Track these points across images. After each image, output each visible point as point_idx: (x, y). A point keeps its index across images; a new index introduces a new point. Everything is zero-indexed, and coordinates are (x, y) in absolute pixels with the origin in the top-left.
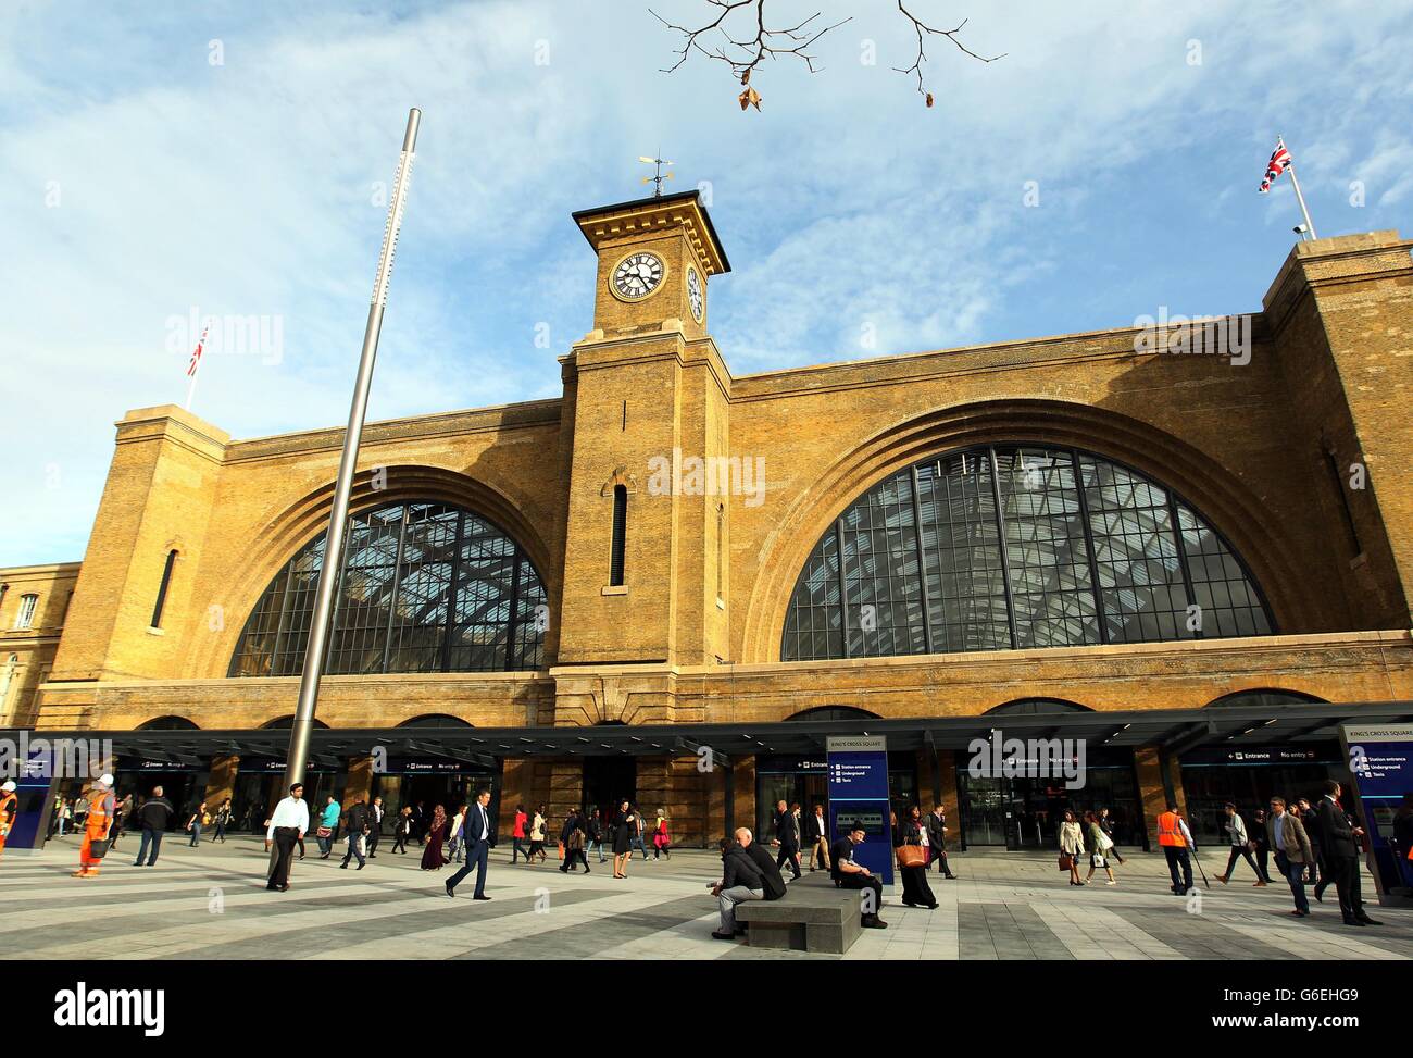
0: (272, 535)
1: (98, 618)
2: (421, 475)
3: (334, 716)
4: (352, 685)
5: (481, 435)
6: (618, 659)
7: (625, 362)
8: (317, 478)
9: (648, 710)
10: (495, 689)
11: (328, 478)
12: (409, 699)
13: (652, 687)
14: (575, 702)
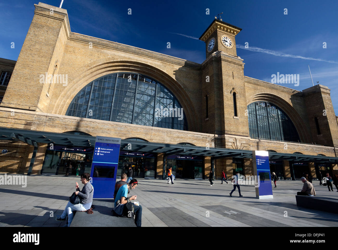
0: (91, 71)
1: (31, 84)
2: (149, 68)
3: (153, 140)
4: (159, 130)
5: (171, 64)
6: (238, 135)
7: (232, 62)
8: (113, 57)
9: (246, 148)
10: (203, 137)
11: (117, 59)
12: (178, 137)
13: (246, 142)
14: (230, 144)
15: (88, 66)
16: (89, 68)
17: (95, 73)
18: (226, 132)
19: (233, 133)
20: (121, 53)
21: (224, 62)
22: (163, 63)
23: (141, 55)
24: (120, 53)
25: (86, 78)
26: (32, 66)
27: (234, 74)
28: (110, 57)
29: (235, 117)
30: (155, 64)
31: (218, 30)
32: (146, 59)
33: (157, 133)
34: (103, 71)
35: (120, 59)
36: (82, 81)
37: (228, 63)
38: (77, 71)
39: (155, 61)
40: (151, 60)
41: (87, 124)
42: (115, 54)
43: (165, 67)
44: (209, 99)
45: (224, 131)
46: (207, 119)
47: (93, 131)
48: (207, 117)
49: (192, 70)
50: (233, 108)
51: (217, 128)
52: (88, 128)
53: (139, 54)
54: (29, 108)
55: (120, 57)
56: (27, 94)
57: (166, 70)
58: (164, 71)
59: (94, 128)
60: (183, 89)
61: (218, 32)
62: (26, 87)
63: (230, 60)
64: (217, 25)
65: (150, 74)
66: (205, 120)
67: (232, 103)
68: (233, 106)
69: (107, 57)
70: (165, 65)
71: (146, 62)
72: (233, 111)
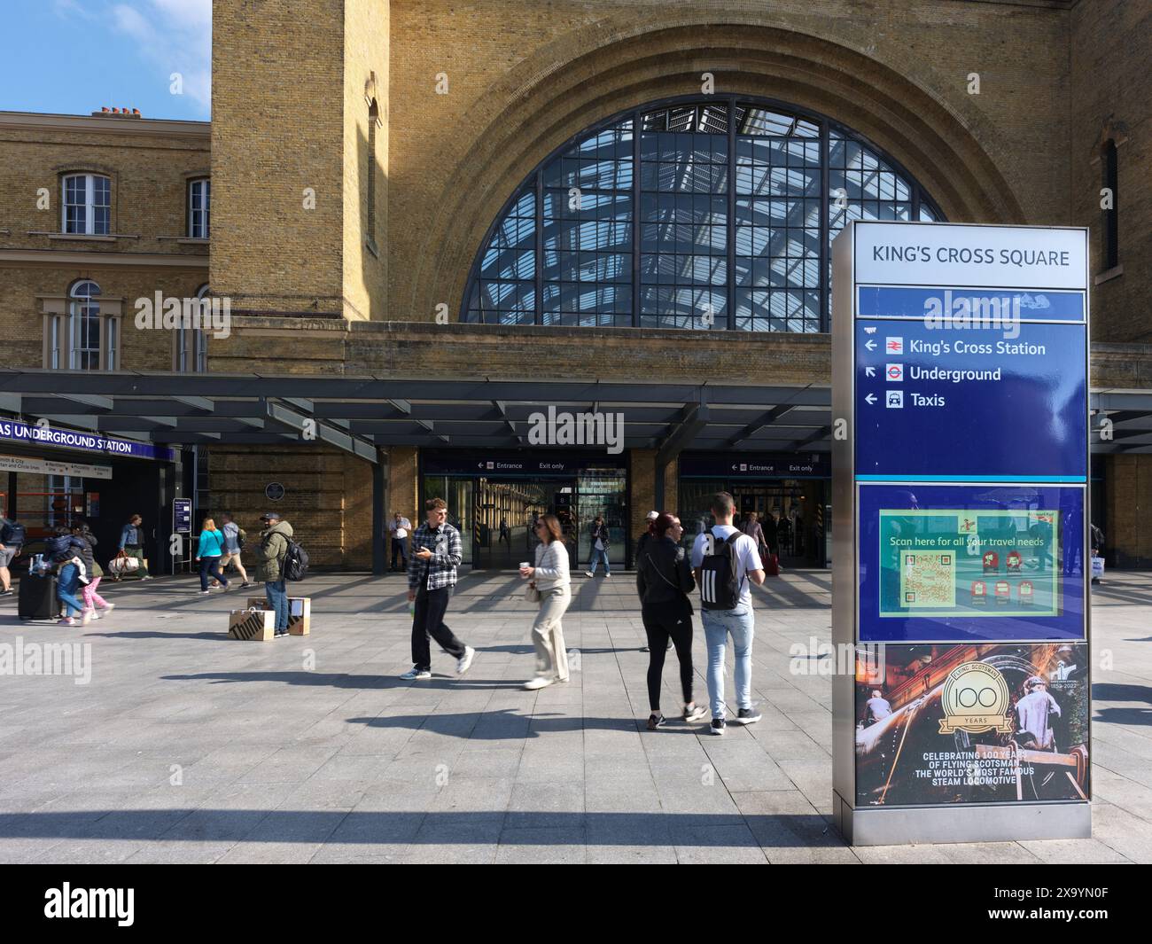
15: (506, 89)
16: (510, 99)
17: (540, 128)
25: (509, 158)
26: (277, 107)
34: (572, 108)
36: (494, 175)
38: (463, 124)
54: (315, 305)
56: (289, 247)
60: (969, 136)
62: (278, 212)
65: (789, 85)
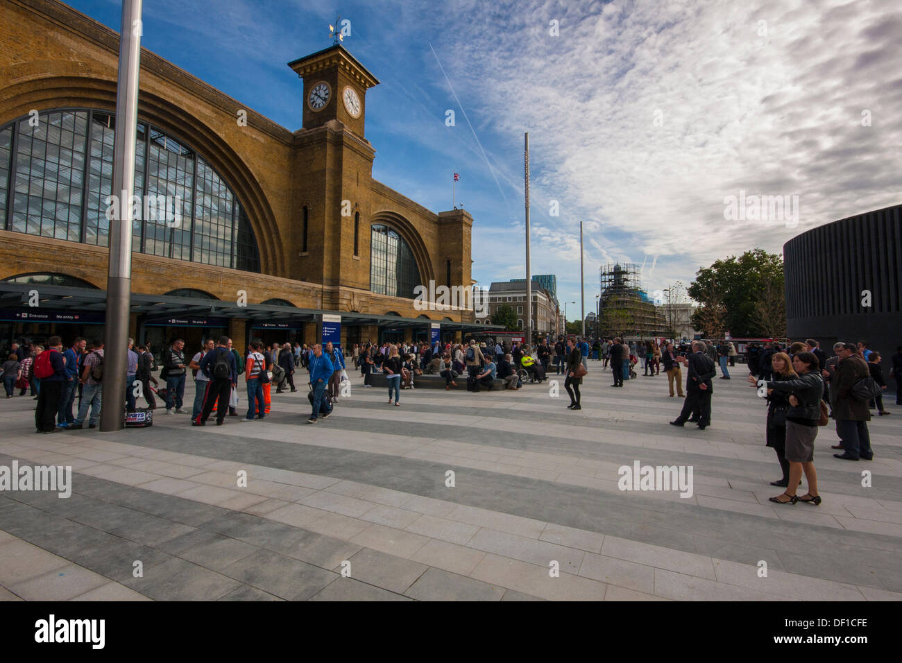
18: (341, 282)
19: (351, 285)
20: (108, 56)
21: (347, 149)
22: (216, 113)
23: (164, 78)
24: (107, 58)
27: (359, 177)
28: (77, 60)
29: (355, 257)
30: (200, 113)
31: (339, 69)
32: (177, 92)
33: (229, 281)
35: (107, 75)
37: (353, 153)
39: (200, 104)
40: (190, 99)
41: (77, 258)
42: (92, 57)
43: (222, 124)
44: (310, 216)
45: (339, 280)
46: (305, 254)
47: (96, 272)
48: (305, 250)
49: (276, 143)
50: (353, 242)
51: (326, 273)
52: (81, 266)
53: (158, 74)
55: (107, 68)
57: (224, 132)
58: (219, 134)
59: (96, 268)
61: (340, 77)
63: (355, 146)
64: (339, 58)
66: (300, 255)
67: (352, 232)
68: (353, 236)
69: (66, 60)
70: (222, 119)
71: (176, 101)
72: (353, 245)
